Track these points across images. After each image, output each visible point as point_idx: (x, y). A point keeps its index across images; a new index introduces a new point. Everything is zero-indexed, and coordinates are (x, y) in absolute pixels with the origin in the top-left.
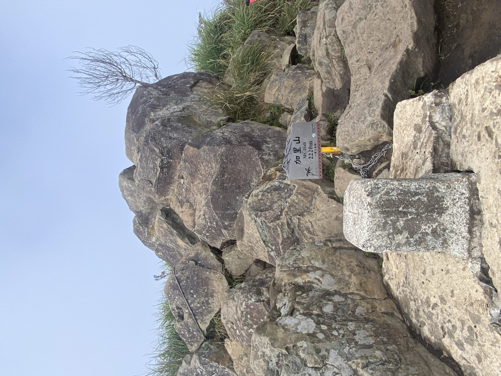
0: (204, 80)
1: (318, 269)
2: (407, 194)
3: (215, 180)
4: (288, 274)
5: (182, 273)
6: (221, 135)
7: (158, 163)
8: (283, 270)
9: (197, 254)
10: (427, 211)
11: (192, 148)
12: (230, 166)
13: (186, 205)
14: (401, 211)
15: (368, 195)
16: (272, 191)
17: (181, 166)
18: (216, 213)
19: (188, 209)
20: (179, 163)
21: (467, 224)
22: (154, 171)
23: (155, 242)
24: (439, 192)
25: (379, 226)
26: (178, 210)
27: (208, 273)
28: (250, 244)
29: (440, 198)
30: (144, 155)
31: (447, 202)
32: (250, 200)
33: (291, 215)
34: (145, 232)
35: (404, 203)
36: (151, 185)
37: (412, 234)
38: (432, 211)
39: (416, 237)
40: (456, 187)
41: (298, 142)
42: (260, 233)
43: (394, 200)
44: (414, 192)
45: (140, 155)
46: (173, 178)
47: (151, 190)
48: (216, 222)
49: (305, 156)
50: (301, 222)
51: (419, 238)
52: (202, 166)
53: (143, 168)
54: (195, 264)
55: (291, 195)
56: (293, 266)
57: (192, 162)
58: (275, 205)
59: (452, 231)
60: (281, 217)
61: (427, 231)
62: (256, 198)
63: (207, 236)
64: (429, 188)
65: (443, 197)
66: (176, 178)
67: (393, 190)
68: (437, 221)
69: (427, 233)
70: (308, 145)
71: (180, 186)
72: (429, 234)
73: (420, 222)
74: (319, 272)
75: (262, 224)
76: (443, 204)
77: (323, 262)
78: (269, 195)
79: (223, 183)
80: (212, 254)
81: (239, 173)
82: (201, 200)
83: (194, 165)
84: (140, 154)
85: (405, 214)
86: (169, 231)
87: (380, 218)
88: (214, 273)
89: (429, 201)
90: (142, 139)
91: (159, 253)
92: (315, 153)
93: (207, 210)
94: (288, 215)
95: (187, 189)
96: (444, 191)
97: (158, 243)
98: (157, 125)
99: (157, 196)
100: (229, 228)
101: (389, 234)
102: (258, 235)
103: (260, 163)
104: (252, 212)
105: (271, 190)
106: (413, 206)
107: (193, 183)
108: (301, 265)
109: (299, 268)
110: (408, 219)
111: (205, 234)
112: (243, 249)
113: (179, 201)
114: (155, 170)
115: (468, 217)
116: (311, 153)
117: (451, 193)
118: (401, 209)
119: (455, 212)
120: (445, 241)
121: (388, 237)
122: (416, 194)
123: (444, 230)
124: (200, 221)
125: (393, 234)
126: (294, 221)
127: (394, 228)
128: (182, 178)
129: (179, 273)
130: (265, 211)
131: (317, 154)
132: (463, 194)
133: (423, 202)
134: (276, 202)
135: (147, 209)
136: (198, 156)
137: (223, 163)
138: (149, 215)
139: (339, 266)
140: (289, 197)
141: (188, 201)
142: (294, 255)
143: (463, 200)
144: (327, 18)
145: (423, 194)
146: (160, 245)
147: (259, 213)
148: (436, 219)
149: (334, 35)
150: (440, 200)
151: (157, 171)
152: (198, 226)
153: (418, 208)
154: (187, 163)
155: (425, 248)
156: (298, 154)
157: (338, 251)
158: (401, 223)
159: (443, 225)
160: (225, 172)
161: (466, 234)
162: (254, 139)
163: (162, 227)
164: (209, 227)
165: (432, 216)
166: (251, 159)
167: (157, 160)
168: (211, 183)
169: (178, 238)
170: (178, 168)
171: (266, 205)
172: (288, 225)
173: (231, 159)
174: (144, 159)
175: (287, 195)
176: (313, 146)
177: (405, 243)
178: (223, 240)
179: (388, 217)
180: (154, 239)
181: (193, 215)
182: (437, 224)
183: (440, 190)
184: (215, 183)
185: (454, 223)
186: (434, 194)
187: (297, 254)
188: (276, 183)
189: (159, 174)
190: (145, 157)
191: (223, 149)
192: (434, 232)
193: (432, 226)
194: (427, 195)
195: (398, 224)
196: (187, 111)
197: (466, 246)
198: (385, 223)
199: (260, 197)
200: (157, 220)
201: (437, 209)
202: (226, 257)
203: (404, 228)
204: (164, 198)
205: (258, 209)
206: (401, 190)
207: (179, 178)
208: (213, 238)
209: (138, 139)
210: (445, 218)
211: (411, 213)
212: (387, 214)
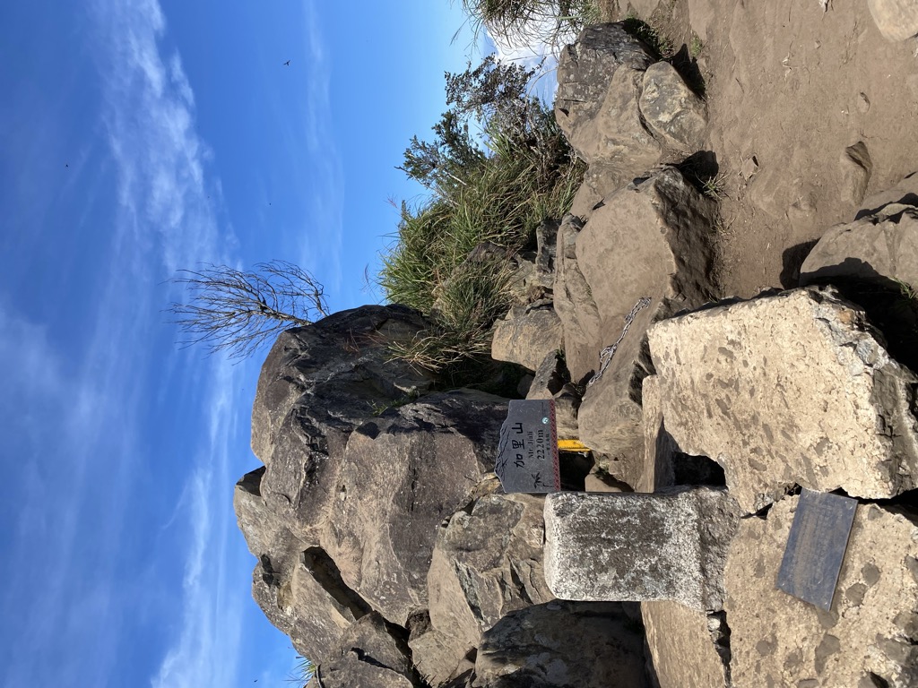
0: (396, 318)
1: (546, 649)
2: (611, 513)
3: (397, 494)
4: (494, 660)
5: (333, 676)
6: (414, 414)
7: (304, 461)
8: (487, 652)
9: (362, 639)
10: (640, 538)
11: (362, 437)
12: (424, 468)
13: (347, 542)
14: (604, 539)
15: (558, 515)
16: (487, 514)
17: (343, 468)
18: (398, 555)
19: (350, 550)
20: (340, 462)
21: (698, 559)
22: (295, 477)
23: (291, 618)
24: (656, 511)
25: (574, 560)
26: (332, 551)
27: (380, 675)
28: (452, 614)
29: (659, 521)
30: (280, 448)
31: (669, 526)
32: (449, 530)
33: (519, 558)
34: (273, 596)
35: (607, 527)
36: (288, 503)
37: (621, 573)
38: (649, 539)
39: (628, 577)
40: (680, 505)
41: (519, 431)
42: (465, 591)
43: (593, 523)
44: (621, 511)
45: (273, 449)
46: (327, 491)
47: (287, 512)
48: (397, 573)
49: (531, 453)
50: (535, 570)
51: (633, 578)
52: (378, 468)
53: (277, 472)
54: (357, 656)
55: (516, 521)
56: (505, 646)
57: (361, 462)
58: (491, 539)
59: (679, 570)
60: (501, 561)
61: (643, 568)
62: (459, 526)
63: (382, 602)
64: (641, 506)
65: (663, 519)
66: (333, 490)
67: (591, 507)
68: (657, 554)
69: (643, 571)
70: (535, 436)
71: (339, 505)
72: (646, 574)
73: (631, 555)
74: (545, 655)
75: (469, 574)
76: (663, 530)
77: (555, 637)
78: (482, 520)
79: (412, 499)
80: (390, 638)
81: (441, 482)
82: (373, 532)
83: (366, 466)
84: (274, 446)
85: (610, 542)
86: (318, 595)
87: (575, 548)
88: (392, 675)
89: (643, 525)
90: (282, 419)
91: (298, 641)
92: (548, 449)
93: (382, 549)
94: (513, 557)
95: (350, 511)
96: (663, 511)
97: (296, 619)
98: (309, 395)
99: (297, 524)
100: (421, 586)
101: (589, 573)
102: (462, 594)
103: (476, 464)
104: (452, 552)
105: (485, 513)
106: (620, 531)
107: (360, 499)
108: (519, 644)
109: (515, 647)
110: (614, 551)
111: (378, 598)
112: (440, 625)
113: (336, 534)
114: (298, 475)
115: (698, 548)
116: (540, 448)
117: (673, 513)
118: (603, 535)
119: (681, 541)
120: (670, 585)
121: (588, 577)
122: (624, 514)
123: (668, 568)
124: (370, 572)
125: (594, 572)
126: (523, 569)
127: (596, 564)
128: (344, 490)
129: (328, 677)
130: (474, 550)
131: (551, 451)
132: (689, 515)
133: (634, 526)
134: (492, 534)
135: (280, 549)
136: (371, 451)
137: (413, 462)
138: (283, 562)
139: (579, 644)
140: (514, 524)
141: (351, 534)
142: (510, 626)
143: (691, 524)
144: (567, 243)
145: (633, 514)
146: (299, 622)
147: (464, 553)
148: (653, 551)
149: (576, 269)
150: (658, 524)
151: (300, 478)
152: (366, 582)
153: (629, 534)
154: (353, 464)
155: (641, 594)
156: (520, 451)
157: (583, 620)
158: (605, 556)
159: (665, 559)
160: (416, 479)
161: (697, 574)
162: (469, 422)
163: (305, 586)
164: (386, 583)
165: (650, 546)
166: (462, 455)
167: (301, 457)
168: (392, 498)
169: (334, 608)
170: (338, 472)
171: (476, 539)
172: (515, 576)
173: (427, 456)
174: (280, 455)
175: (511, 522)
176: (545, 438)
177: (613, 586)
178: (412, 609)
179: (586, 546)
180: (289, 611)
181: (358, 560)
182: (656, 558)
183: (658, 509)
184: (398, 500)
185: (681, 556)
186: (649, 514)
187: (514, 625)
188: (494, 499)
189: (304, 483)
190: (283, 453)
191: (415, 438)
192: (653, 569)
193: (650, 561)
194: (640, 516)
195: (601, 557)
196: (362, 372)
197: (699, 593)
198: (583, 556)
199: (466, 524)
200: (296, 570)
201: (655, 536)
202: (413, 644)
203: (610, 563)
204: (308, 527)
205: (462, 549)
206: (603, 508)
207: (337, 490)
208: (394, 607)
209: (275, 420)
210: (668, 550)
211: (618, 542)
212: (585, 542)
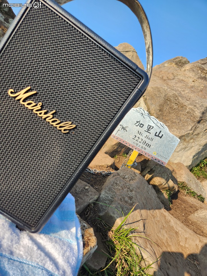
41: (157, 134)
49: (140, 133)
70: (148, 141)
116: (140, 140)
131: (135, 145)
156: (145, 128)
176: (144, 146)
